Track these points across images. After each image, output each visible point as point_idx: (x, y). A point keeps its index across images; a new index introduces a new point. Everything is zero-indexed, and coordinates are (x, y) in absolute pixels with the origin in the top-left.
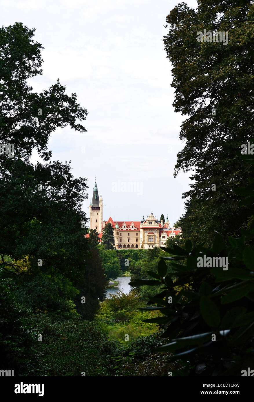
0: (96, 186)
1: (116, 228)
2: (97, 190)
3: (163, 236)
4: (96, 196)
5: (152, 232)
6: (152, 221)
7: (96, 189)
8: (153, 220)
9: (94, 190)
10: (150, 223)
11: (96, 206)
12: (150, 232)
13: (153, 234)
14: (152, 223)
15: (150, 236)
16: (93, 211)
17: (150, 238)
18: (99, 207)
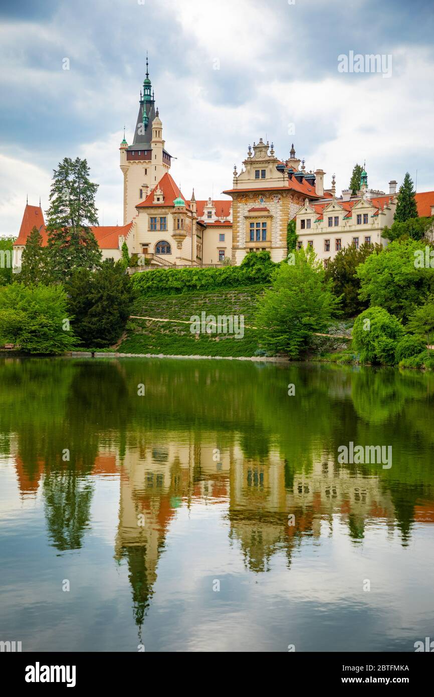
0: (147, 86)
1: (174, 207)
2: (152, 99)
3: (303, 221)
4: (145, 116)
5: (263, 205)
6: (266, 165)
7: (150, 95)
8: (268, 162)
9: (143, 99)
10: (257, 172)
11: (143, 147)
12: (257, 205)
13: (265, 213)
14: (264, 172)
15: (255, 221)
16: (132, 161)
17: (255, 228)
18: (151, 150)
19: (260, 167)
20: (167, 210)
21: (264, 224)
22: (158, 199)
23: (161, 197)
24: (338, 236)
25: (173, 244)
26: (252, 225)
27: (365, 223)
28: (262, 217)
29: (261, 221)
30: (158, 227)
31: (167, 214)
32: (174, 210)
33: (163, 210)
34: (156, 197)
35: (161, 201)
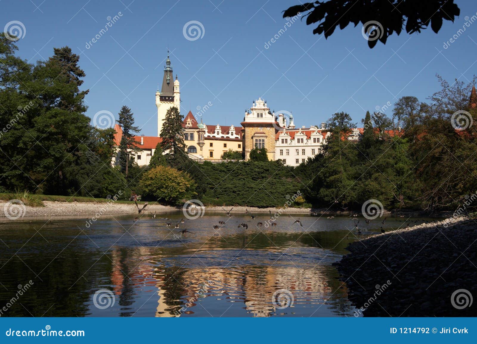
0: (169, 63)
1: (198, 128)
2: (171, 70)
3: (282, 140)
4: (168, 78)
5: (262, 131)
6: (263, 111)
8: (264, 110)
10: (258, 114)
11: (169, 95)
12: (259, 130)
13: (263, 135)
14: (262, 114)
15: (258, 139)
16: (163, 102)
17: (258, 142)
18: (174, 97)
19: (260, 112)
20: (194, 130)
21: (263, 140)
22: (189, 124)
23: (190, 123)
24: (303, 148)
25: (198, 147)
26: (256, 140)
27: (318, 142)
28: (262, 137)
29: (261, 138)
30: (189, 138)
31: (195, 132)
32: (197, 130)
33: (192, 130)
34: (187, 123)
35: (191, 125)
